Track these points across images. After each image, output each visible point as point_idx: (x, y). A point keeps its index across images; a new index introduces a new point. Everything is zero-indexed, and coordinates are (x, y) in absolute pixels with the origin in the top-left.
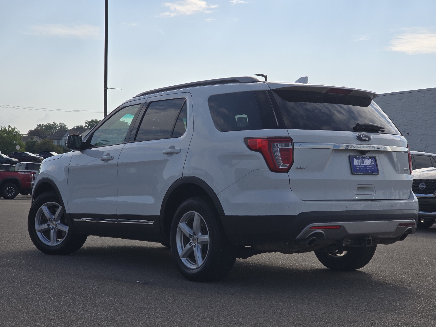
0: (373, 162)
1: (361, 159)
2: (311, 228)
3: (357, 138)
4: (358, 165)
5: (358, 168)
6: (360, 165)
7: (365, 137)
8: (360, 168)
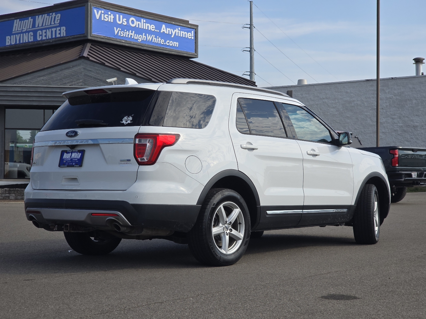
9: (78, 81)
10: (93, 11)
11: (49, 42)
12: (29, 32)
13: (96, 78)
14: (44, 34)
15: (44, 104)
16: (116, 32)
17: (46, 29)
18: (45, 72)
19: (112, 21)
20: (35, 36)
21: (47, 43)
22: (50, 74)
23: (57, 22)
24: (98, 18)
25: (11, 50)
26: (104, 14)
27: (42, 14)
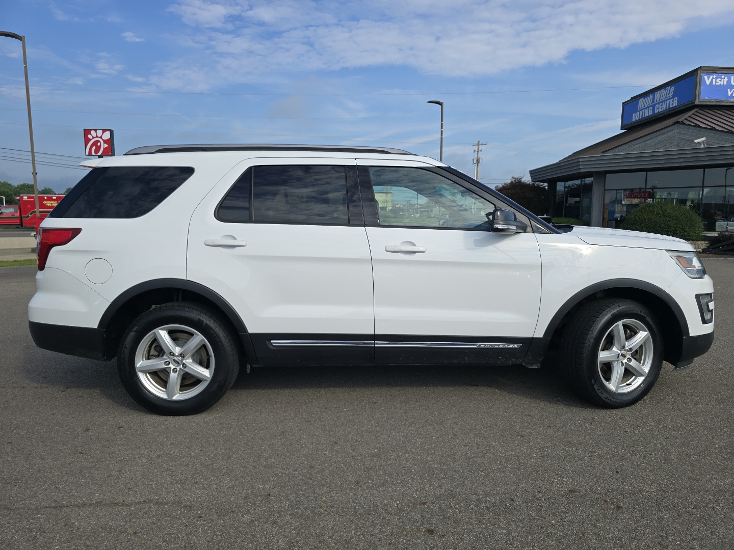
9: (672, 145)
10: (702, 78)
11: (664, 113)
12: (649, 107)
13: (689, 140)
14: (660, 107)
15: (633, 168)
16: (730, 94)
17: (662, 102)
18: (642, 140)
19: (725, 84)
20: (653, 110)
21: (662, 114)
22: (645, 141)
23: (671, 94)
24: (708, 83)
25: (636, 124)
26: (716, 78)
27: (660, 90)
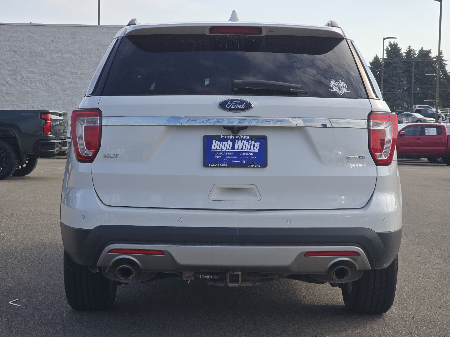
0: (258, 145)
1: (229, 141)
2: (112, 251)
3: (219, 107)
4: (221, 152)
5: (218, 157)
6: (225, 152)
7: (236, 104)
8: (224, 156)
